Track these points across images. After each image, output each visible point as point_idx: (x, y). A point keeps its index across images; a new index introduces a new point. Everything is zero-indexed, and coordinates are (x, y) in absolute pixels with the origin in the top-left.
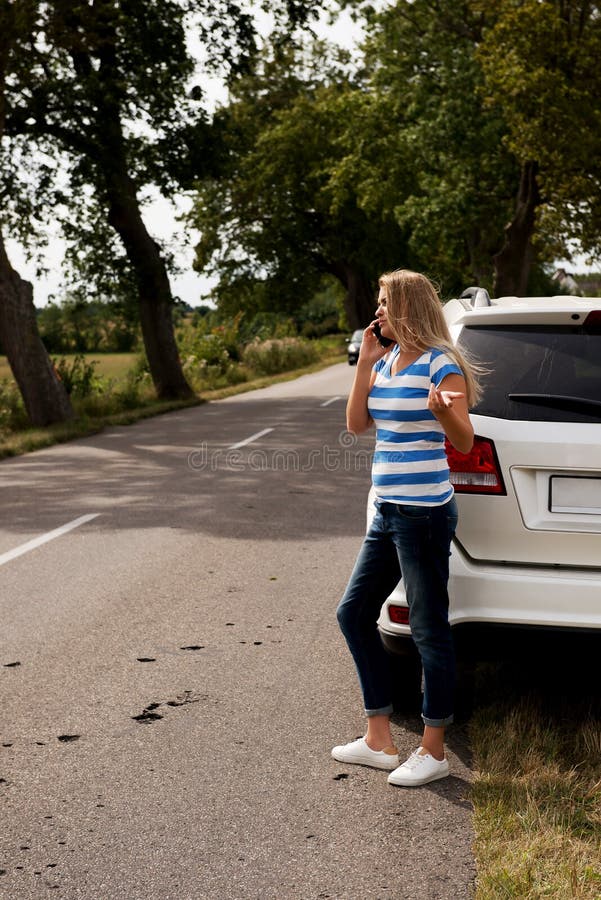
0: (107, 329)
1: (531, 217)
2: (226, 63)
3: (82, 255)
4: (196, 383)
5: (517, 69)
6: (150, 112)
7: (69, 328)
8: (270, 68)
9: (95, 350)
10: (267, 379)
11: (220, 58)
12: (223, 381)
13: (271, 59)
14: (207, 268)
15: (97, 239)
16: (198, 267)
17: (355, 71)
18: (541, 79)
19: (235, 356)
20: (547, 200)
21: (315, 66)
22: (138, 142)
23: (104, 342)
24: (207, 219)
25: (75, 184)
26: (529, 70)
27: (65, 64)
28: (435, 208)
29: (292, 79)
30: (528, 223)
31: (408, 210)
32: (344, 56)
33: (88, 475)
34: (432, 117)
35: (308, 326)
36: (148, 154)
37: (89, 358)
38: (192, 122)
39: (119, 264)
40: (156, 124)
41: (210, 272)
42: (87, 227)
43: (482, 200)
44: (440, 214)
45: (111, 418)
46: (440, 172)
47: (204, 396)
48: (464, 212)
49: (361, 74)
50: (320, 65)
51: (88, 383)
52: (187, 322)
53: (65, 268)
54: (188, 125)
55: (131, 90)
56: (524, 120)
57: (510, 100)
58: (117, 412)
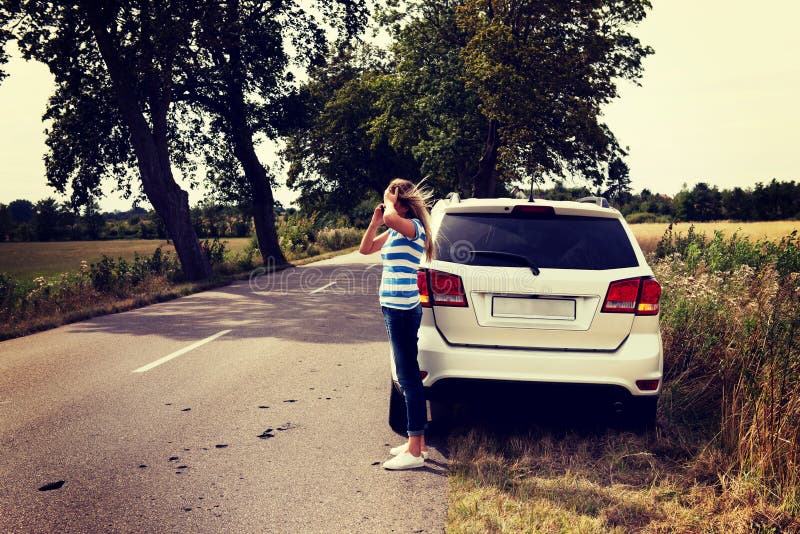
0: (230, 223)
1: (496, 154)
2: (308, 59)
3: (217, 176)
4: (288, 255)
5: (486, 65)
6: (261, 88)
7: (206, 222)
8: (336, 61)
9: (223, 236)
10: (332, 253)
11: (304, 56)
12: (306, 254)
13: (336, 55)
14: (294, 185)
15: (226, 165)
16: (289, 185)
17: (388, 63)
18: (500, 71)
19: (312, 239)
20: (505, 144)
21: (364, 59)
22: (253, 106)
23: (229, 230)
24: (294, 154)
25: (214, 131)
26: (493, 64)
27: (207, 58)
28: (437, 148)
29: (349, 67)
30: (493, 158)
31: (419, 150)
32: (381, 54)
33: (223, 308)
34: (435, 92)
35: (358, 221)
36: (259, 114)
37: (222, 240)
38: (286, 94)
39: (241, 181)
40: (263, 94)
41: (296, 188)
42: (221, 158)
43: (466, 144)
44: (440, 152)
45: (235, 276)
46: (440, 126)
47: (292, 263)
48: (455, 151)
49: (392, 64)
50: (367, 59)
51: (221, 255)
52: (281, 218)
53: (206, 182)
54: (285, 96)
55: (250, 74)
56: (491, 95)
57: (482, 83)
58: (240, 272)
